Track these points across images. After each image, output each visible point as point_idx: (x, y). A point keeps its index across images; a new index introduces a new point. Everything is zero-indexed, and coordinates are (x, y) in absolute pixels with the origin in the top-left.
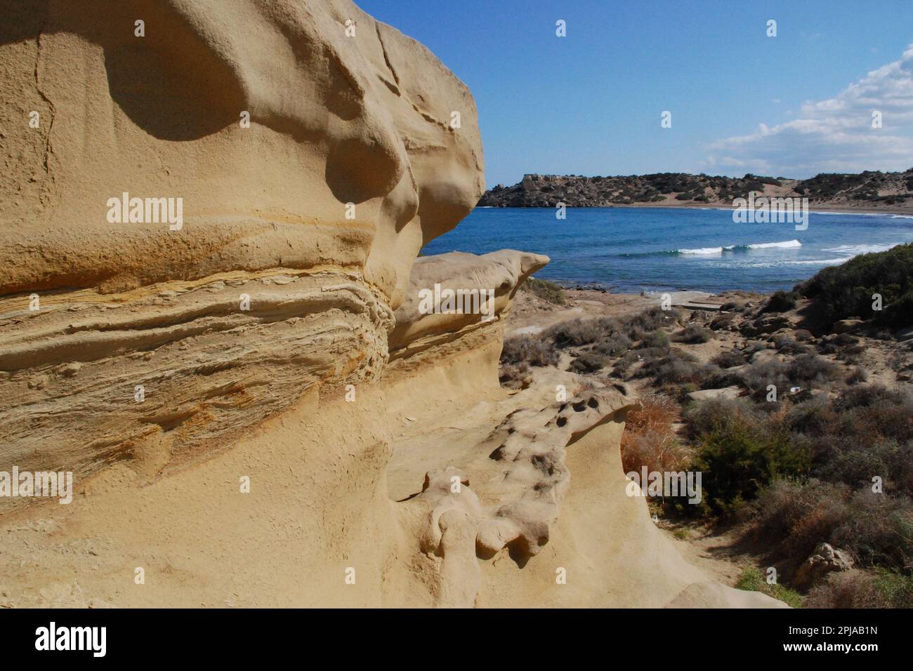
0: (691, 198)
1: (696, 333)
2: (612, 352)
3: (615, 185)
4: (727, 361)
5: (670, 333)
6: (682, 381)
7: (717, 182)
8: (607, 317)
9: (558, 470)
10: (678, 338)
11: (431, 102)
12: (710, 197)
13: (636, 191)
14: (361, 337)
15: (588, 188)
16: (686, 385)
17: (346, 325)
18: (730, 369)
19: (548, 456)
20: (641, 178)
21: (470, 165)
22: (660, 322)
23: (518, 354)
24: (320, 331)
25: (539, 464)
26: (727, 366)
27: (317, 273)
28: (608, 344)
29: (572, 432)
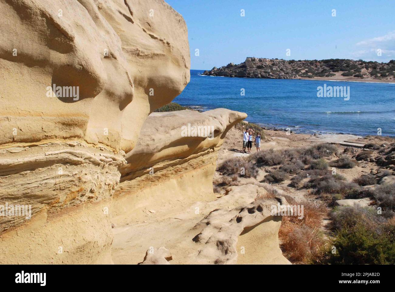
0: (352, 75)
1: (346, 162)
2: (291, 171)
3: (303, 66)
4: (365, 181)
5: (329, 161)
6: (333, 192)
7: (370, 65)
8: (290, 148)
9: (230, 252)
10: (334, 164)
11: (156, 26)
12: (365, 75)
13: (316, 70)
14: (80, 179)
15: (286, 67)
16: (337, 195)
17: (67, 173)
18: (366, 187)
19: (226, 242)
20: (319, 62)
21: (181, 65)
22: (324, 153)
23: (233, 170)
24: (45, 178)
25: (220, 246)
26: (364, 185)
27: (44, 144)
28: (288, 166)
29: (245, 227)
